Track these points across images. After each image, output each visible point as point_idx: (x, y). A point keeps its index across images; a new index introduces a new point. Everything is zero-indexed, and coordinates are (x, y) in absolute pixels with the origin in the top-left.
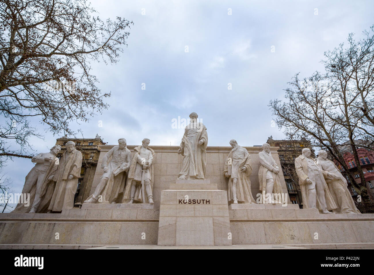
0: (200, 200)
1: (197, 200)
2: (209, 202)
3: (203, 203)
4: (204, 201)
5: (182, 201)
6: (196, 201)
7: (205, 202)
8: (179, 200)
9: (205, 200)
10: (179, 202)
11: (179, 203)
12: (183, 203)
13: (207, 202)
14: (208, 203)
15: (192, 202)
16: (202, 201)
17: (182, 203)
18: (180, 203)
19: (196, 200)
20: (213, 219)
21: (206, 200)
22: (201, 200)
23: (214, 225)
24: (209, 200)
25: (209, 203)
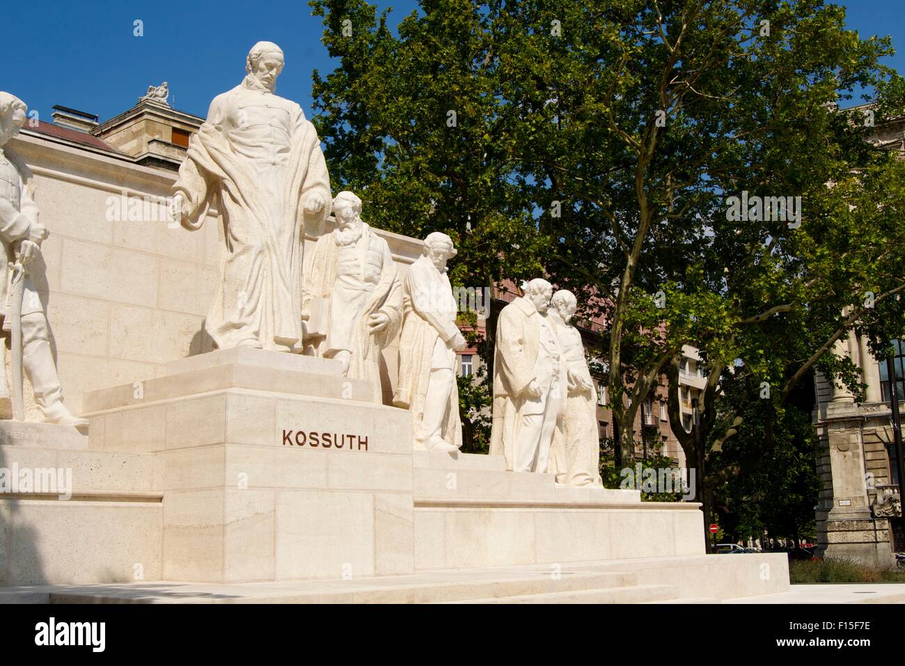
0: (343, 435)
1: (335, 435)
2: (366, 443)
3: (351, 448)
4: (353, 439)
5: (292, 437)
6: (332, 439)
7: (355, 441)
8: (284, 431)
9: (354, 437)
10: (284, 439)
11: (284, 443)
12: (294, 441)
13: (360, 443)
14: (365, 445)
15: (321, 441)
16: (349, 439)
17: (291, 444)
18: (287, 441)
19: (333, 436)
20: (375, 499)
21: (359, 437)
22: (345, 437)
23: (375, 517)
24: (367, 437)
25: (367, 449)
